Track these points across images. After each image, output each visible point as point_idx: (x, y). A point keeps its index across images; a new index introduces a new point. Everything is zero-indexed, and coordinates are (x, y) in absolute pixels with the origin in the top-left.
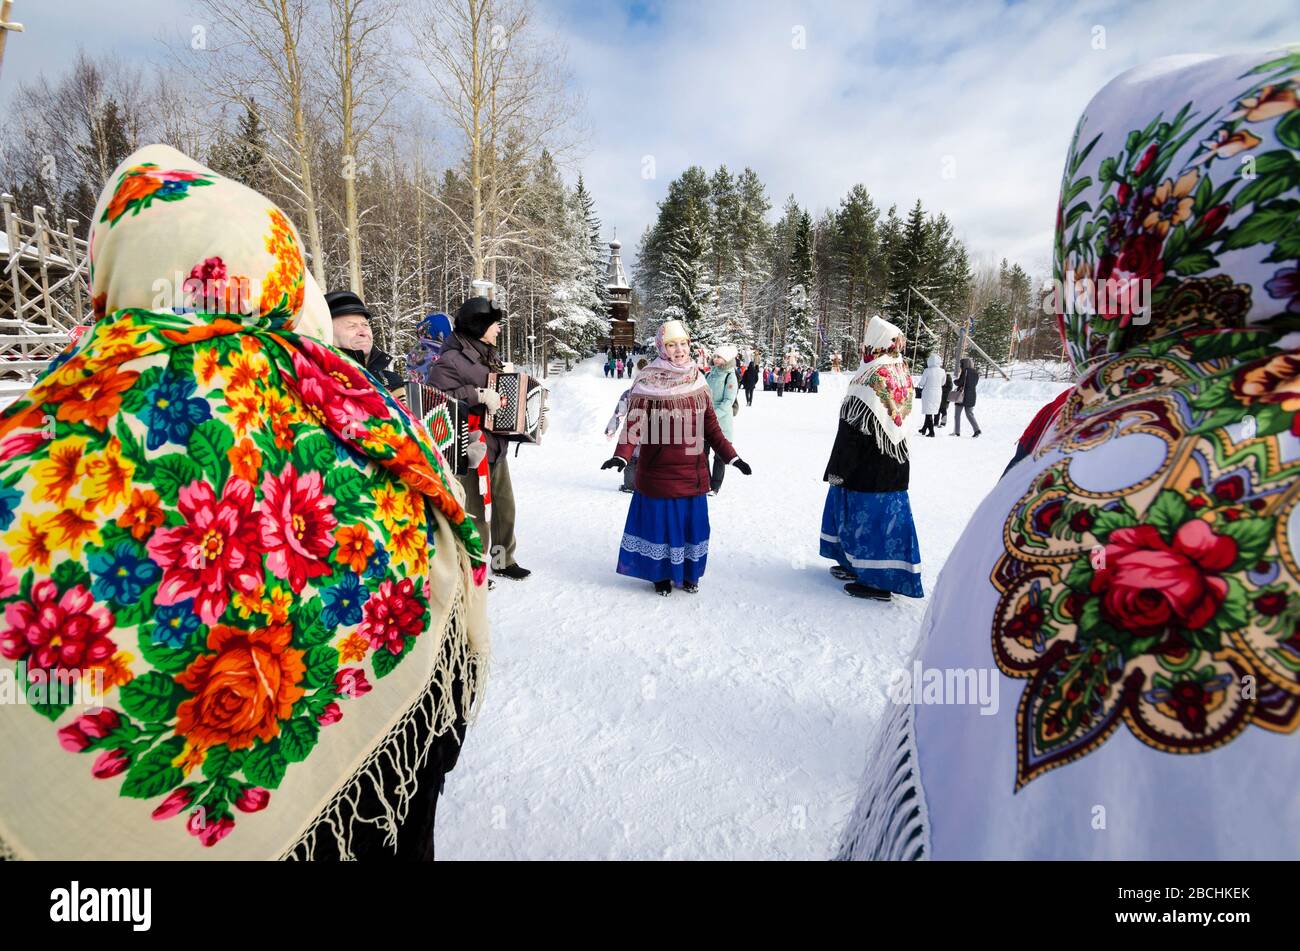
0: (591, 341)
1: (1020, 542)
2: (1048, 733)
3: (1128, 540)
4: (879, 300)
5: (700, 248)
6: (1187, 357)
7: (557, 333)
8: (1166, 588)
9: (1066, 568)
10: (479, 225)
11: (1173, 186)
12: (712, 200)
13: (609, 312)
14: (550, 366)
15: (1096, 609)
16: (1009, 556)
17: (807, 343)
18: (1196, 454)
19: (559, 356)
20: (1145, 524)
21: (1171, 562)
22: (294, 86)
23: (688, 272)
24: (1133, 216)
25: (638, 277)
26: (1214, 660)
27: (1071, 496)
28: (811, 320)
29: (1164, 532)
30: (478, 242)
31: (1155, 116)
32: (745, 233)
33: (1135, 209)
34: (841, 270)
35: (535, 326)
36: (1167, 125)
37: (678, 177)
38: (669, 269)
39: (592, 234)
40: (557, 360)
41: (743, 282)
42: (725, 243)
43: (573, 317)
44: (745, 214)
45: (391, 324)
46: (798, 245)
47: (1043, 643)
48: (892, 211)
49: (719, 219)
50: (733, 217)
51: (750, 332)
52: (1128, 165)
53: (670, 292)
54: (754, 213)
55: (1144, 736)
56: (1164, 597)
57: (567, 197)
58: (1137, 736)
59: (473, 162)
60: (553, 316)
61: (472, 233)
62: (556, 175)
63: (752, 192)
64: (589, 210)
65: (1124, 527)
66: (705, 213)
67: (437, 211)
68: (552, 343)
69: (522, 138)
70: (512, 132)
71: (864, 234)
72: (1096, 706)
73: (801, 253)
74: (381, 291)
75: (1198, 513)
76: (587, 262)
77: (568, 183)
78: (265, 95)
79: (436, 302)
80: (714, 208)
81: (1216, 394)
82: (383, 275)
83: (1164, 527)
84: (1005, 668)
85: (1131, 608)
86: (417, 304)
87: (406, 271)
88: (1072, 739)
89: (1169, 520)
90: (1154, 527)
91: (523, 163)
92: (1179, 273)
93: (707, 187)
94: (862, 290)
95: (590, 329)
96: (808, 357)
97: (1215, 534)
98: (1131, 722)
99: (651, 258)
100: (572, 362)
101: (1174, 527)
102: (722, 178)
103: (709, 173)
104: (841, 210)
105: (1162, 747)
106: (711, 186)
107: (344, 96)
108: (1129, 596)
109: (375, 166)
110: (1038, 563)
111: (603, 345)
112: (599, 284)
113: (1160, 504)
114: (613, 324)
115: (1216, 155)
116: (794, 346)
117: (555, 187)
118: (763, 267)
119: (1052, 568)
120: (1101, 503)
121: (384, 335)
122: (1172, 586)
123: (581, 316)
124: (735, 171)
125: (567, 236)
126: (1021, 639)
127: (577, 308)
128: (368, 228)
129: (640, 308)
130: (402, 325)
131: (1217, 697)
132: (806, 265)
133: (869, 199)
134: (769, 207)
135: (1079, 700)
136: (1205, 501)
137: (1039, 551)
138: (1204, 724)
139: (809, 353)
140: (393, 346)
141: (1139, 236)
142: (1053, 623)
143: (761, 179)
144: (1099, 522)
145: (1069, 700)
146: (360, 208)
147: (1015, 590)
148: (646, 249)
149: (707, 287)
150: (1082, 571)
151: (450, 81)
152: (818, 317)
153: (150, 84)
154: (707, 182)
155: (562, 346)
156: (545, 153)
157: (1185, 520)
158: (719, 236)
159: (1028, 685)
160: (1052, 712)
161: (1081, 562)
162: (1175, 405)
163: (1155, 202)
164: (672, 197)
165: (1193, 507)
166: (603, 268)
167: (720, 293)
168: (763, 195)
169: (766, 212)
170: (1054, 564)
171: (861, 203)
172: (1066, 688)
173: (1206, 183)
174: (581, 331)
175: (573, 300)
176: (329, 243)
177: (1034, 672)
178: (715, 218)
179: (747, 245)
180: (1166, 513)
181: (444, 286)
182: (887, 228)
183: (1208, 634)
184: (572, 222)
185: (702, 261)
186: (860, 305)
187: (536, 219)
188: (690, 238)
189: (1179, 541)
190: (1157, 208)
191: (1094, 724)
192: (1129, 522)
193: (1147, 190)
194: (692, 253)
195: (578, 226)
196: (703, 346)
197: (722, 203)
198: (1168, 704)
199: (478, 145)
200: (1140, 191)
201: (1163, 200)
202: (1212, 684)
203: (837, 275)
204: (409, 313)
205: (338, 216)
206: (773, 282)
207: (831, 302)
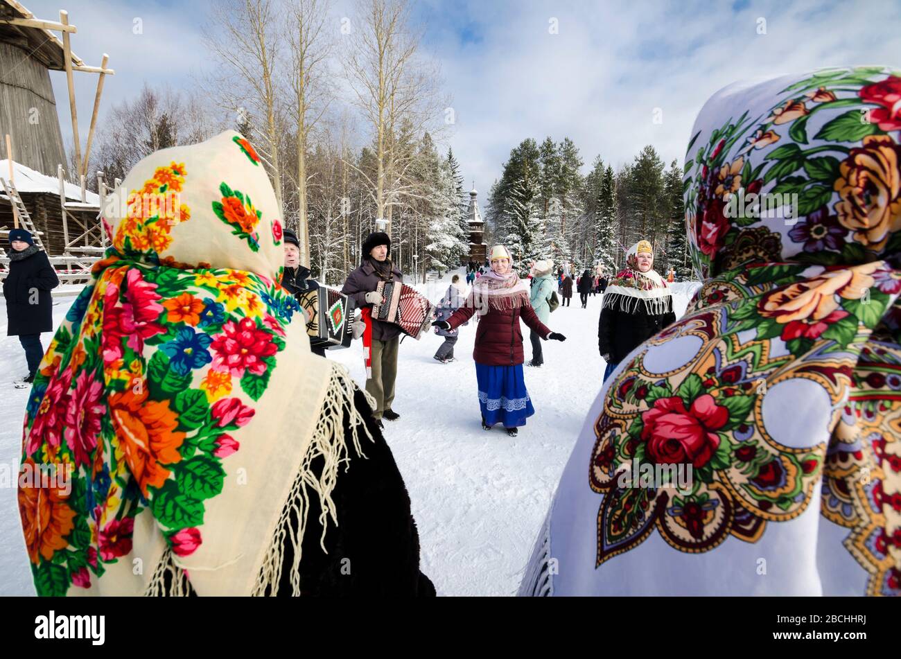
0: (456, 258)
1: (610, 404)
2: (615, 531)
3: (665, 406)
4: (665, 227)
5: (532, 193)
6: (744, 283)
7: (432, 253)
8: (683, 439)
9: (630, 422)
10: (381, 183)
11: (730, 167)
12: (541, 161)
13: (469, 238)
14: (427, 275)
15: (643, 450)
16: (604, 413)
17: (610, 259)
18: (716, 351)
19: (434, 268)
20: (676, 396)
21: (688, 422)
22: (269, 101)
23: (523, 210)
24: (710, 186)
25: (489, 214)
26: (708, 489)
27: (640, 376)
28: (613, 242)
29: (686, 402)
30: (381, 194)
31: (728, 120)
32: (564, 183)
33: (710, 182)
34: (637, 206)
35: (418, 248)
36: (732, 125)
37: (517, 146)
38: (510, 208)
39: (458, 186)
40: (433, 271)
41: (563, 216)
42: (550, 190)
43: (444, 242)
44: (565, 169)
45: (325, 249)
46: (603, 190)
47: (613, 471)
48: (673, 164)
49: (546, 173)
50: (556, 172)
51: (568, 251)
52: (709, 153)
53: (511, 224)
54: (571, 169)
55: (668, 539)
56: (681, 445)
57: (441, 163)
58: (664, 538)
59: (379, 143)
60: (429, 242)
61: (376, 189)
62: (433, 148)
63: (570, 154)
64: (456, 170)
65: (664, 397)
66: (536, 170)
67: (356, 174)
68: (429, 260)
69: (411, 126)
70: (405, 121)
71: (653, 181)
72: (640, 515)
73: (606, 195)
74: (320, 227)
75: (708, 391)
76: (454, 205)
77: (441, 153)
78: (251, 106)
79: (354, 234)
80: (543, 166)
81: (747, 309)
82: (321, 217)
83: (686, 399)
84: (593, 486)
85: (662, 451)
86: (342, 235)
87: (335, 214)
88: (627, 536)
89: (690, 394)
90: (681, 398)
91: (411, 142)
92: (739, 225)
93: (537, 152)
94: (652, 220)
95: (455, 250)
96: (611, 269)
97: (716, 404)
98: (661, 528)
99: (499, 201)
100: (442, 273)
101: (692, 398)
102: (548, 146)
103: (539, 142)
104: (635, 164)
105: (677, 547)
106: (540, 151)
107: (299, 104)
108: (662, 442)
109: (318, 149)
110: (616, 418)
111: (464, 260)
112: (462, 220)
113: (687, 383)
114: (471, 246)
115: (754, 147)
116: (601, 261)
117: (433, 156)
118: (577, 205)
119: (623, 422)
120: (654, 381)
121: (320, 256)
122: (686, 438)
123: (449, 242)
124: (557, 141)
125: (440, 188)
126: (603, 467)
127: (447, 237)
128: (311, 187)
129: (490, 235)
130: (331, 249)
131: (710, 514)
132: (609, 203)
133: (657, 156)
134: (582, 164)
135: (631, 510)
136: (714, 383)
137: (618, 410)
138: (702, 533)
139: (612, 266)
140: (325, 263)
141: (713, 200)
142: (620, 458)
143: (576, 145)
144: (651, 394)
145: (625, 510)
146: (308, 175)
147: (603, 435)
148: (495, 196)
149: (537, 221)
150: (638, 425)
151: (365, 91)
152: (618, 240)
153: (184, 102)
154: (537, 149)
155: (436, 262)
156: (427, 134)
157: (699, 395)
158: (546, 185)
159: (604, 498)
160: (616, 517)
161: (638, 419)
162: (720, 316)
163: (720, 178)
164: (512, 159)
165: (705, 386)
166: (465, 209)
167: (546, 224)
168: (577, 156)
169: (580, 168)
170: (624, 420)
171: (651, 158)
172: (624, 501)
173: (748, 166)
174: (449, 252)
175: (444, 231)
176: (288, 198)
177: (608, 490)
178: (543, 173)
179: (566, 190)
180: (689, 390)
181: (359, 223)
182: (670, 176)
183: (705, 472)
184: (444, 178)
185: (534, 202)
186: (650, 231)
187: (420, 178)
188: (525, 187)
189: (694, 408)
190: (722, 182)
191: (639, 527)
192: (667, 394)
193: (716, 170)
194: (527, 197)
195: (448, 181)
196: (534, 261)
197: (548, 162)
198: (682, 517)
199: (382, 131)
200: (712, 170)
201: (725, 176)
202: (707, 505)
203: (632, 210)
204: (336, 241)
205: (294, 181)
206: (585, 215)
207: (628, 229)
